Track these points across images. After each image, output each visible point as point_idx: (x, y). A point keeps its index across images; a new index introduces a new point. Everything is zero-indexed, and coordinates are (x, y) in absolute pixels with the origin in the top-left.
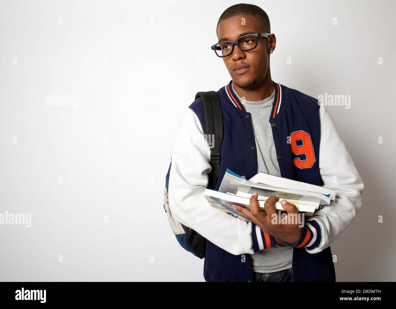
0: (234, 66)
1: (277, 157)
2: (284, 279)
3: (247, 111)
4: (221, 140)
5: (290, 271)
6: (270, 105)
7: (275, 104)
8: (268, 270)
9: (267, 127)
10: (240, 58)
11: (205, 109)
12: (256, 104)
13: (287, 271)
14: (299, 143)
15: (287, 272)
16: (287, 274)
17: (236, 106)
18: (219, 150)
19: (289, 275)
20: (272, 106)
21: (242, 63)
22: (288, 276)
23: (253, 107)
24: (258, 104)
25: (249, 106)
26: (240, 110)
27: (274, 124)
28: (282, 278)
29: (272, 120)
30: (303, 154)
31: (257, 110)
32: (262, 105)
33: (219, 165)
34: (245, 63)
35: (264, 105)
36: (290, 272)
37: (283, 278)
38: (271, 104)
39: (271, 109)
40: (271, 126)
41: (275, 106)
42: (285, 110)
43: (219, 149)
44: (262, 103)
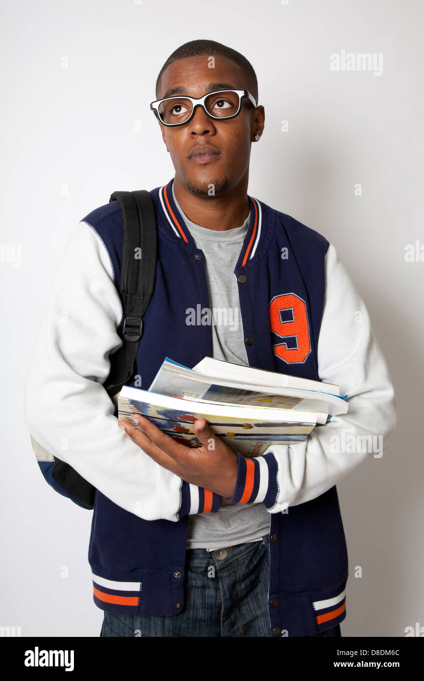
0: (191, 148)
1: (245, 339)
2: (254, 559)
3: (199, 247)
4: (148, 297)
5: (264, 543)
6: (239, 241)
7: (247, 241)
8: (222, 541)
9: (230, 282)
10: (205, 132)
11: (125, 233)
12: (214, 235)
13: (257, 544)
14: (287, 316)
15: (258, 546)
16: (259, 551)
17: (178, 235)
18: (143, 317)
19: (263, 552)
20: (242, 244)
21: (208, 142)
22: (261, 554)
23: (208, 240)
24: (219, 235)
25: (202, 238)
26: (185, 243)
27: (244, 279)
28: (249, 558)
29: (239, 270)
30: (291, 338)
31: (215, 247)
32: (224, 239)
33: (138, 343)
34: (213, 145)
35: (229, 239)
36: (264, 545)
37: (251, 559)
38: (242, 240)
39: (241, 248)
40: (238, 281)
41: (248, 243)
42: (267, 253)
43: (141, 314)
44: (226, 236)
